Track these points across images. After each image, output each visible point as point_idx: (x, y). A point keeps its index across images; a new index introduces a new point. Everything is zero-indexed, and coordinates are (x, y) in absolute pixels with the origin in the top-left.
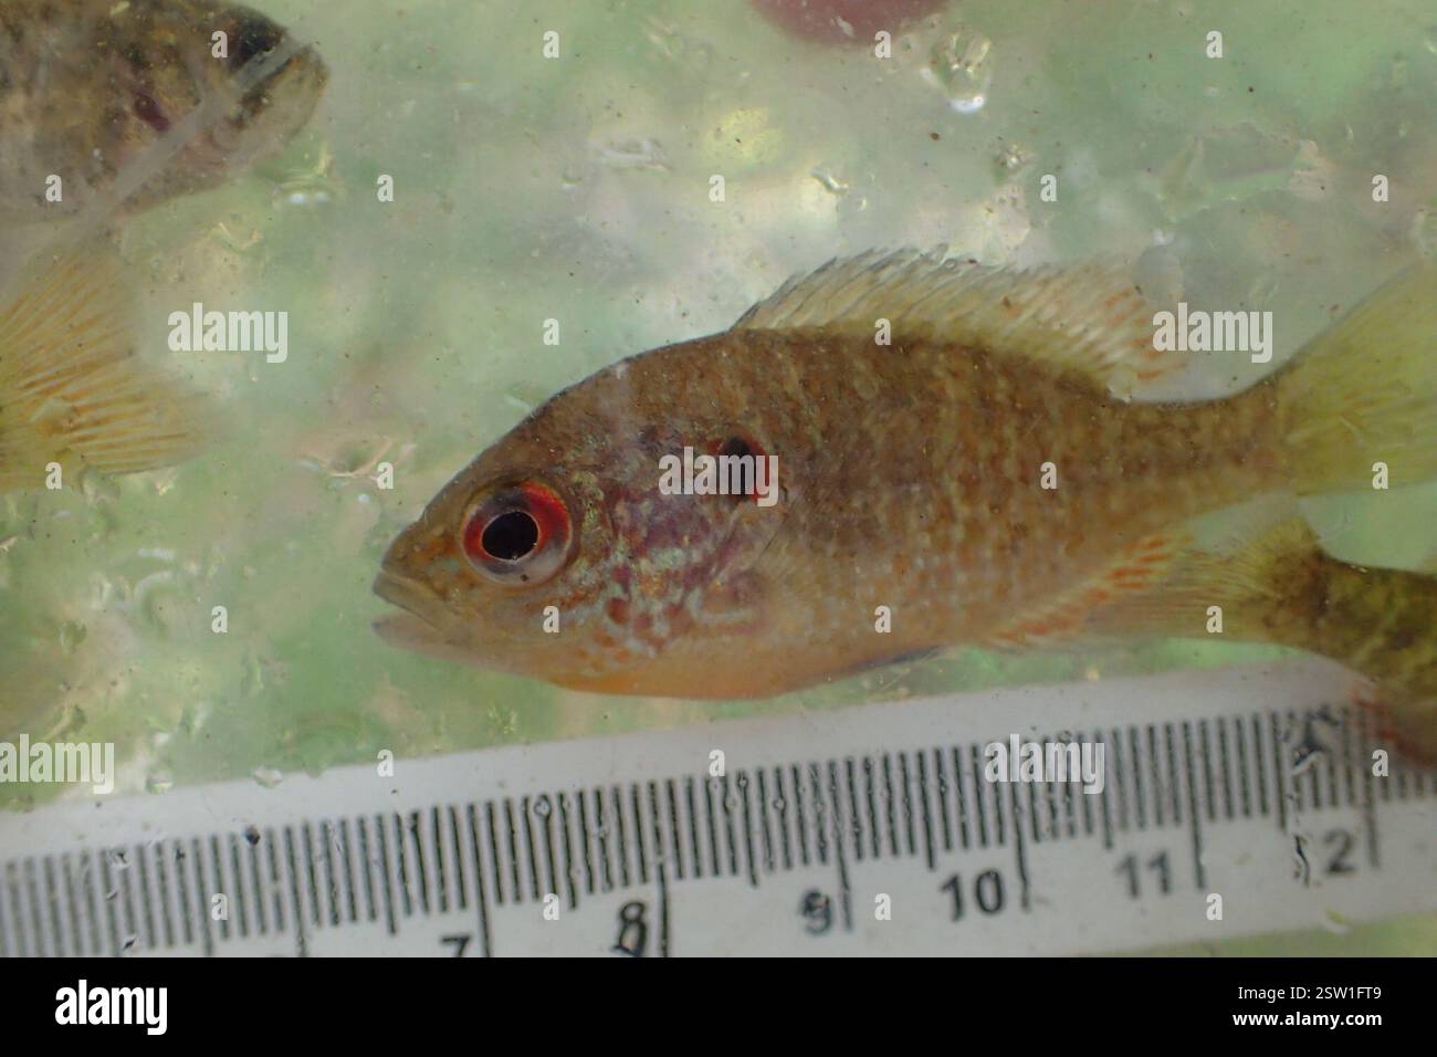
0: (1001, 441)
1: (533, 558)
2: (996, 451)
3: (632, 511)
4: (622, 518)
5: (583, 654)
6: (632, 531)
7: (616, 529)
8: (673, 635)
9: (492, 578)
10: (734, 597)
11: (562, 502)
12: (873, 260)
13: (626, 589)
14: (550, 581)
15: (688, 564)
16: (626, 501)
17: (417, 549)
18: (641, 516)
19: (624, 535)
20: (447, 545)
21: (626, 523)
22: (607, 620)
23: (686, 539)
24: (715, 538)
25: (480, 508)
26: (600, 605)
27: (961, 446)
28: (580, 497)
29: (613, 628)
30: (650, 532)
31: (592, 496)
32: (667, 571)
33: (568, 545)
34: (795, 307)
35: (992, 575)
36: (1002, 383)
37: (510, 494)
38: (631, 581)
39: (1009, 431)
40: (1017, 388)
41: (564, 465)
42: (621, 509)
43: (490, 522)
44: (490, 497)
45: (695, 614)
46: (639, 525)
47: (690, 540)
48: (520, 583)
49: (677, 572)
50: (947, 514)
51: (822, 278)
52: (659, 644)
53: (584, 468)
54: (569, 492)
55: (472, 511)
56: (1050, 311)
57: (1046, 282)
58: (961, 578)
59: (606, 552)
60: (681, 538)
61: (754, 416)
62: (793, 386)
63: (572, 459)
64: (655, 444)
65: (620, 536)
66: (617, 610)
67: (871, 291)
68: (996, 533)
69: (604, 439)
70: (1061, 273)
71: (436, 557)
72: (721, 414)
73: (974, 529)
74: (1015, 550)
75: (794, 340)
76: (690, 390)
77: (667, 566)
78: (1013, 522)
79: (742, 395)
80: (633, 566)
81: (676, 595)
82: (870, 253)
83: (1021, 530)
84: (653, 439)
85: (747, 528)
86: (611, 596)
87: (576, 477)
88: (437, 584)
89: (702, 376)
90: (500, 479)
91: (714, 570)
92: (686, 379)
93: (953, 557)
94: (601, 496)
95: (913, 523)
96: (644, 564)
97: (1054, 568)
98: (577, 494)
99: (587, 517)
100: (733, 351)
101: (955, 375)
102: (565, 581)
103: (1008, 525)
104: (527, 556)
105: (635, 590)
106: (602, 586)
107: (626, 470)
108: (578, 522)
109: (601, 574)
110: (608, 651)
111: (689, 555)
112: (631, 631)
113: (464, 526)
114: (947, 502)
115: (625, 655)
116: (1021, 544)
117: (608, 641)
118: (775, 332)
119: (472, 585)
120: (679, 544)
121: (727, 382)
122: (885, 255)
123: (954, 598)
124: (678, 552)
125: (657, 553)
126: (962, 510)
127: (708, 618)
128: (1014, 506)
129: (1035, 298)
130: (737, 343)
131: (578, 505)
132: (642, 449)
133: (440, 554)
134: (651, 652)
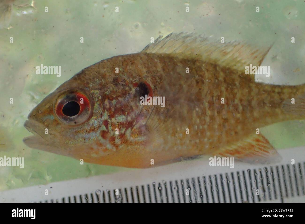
0: (221, 92)
1: (78, 116)
2: (219, 94)
3: (110, 103)
4: (106, 105)
5: (92, 149)
6: (109, 110)
7: (104, 108)
8: (121, 144)
9: (65, 122)
10: (140, 133)
11: (88, 98)
12: (183, 35)
13: (107, 128)
14: (83, 124)
15: (127, 121)
16: (108, 100)
17: (40, 112)
18: (113, 105)
19: (107, 111)
20: (50, 111)
21: (108, 107)
22: (100, 138)
23: (126, 113)
24: (135, 113)
25: (62, 100)
26: (99, 132)
27: (209, 92)
28: (93, 98)
29: (102, 140)
30: (115, 110)
31: (98, 97)
32: (120, 122)
33: (89, 112)
34: (160, 47)
35: (217, 133)
36: (222, 74)
37: (71, 96)
38: (109, 125)
39: (223, 89)
40: (226, 76)
41: (89, 87)
42: (106, 102)
43: (65, 104)
44: (65, 97)
45: (128, 137)
46: (112, 107)
47: (128, 113)
48: (74, 124)
49: (123, 123)
50: (204, 113)
51: (168, 39)
52: (117, 146)
53: (95, 89)
54: (90, 96)
55: (59, 101)
56: (237, 55)
57: (235, 46)
58: (208, 134)
59: (101, 116)
60: (125, 113)
61: (148, 77)
62: (159, 69)
63: (91, 86)
64: (117, 83)
65: (106, 110)
66: (104, 134)
67: (183, 44)
68: (218, 120)
69: (101, 80)
70: (239, 44)
71: (46, 115)
72: (138, 76)
73: (212, 118)
74: (224, 126)
75: (159, 56)
76: (128, 67)
77: (120, 121)
78: (224, 117)
79: (145, 70)
80: (109, 121)
81: (123, 131)
82: (182, 33)
83: (226, 120)
84: (117, 81)
85: (145, 111)
86: (102, 130)
87: (92, 91)
88: (46, 124)
89: (132, 64)
90: (68, 91)
91: (134, 123)
92: (127, 65)
93: (206, 127)
94: (100, 98)
95: (195, 115)
96: (113, 120)
97: (236, 133)
98: (93, 97)
99: (96, 104)
100: (141, 58)
101: (208, 70)
102: (88, 124)
103: (222, 118)
104: (76, 116)
105: (110, 128)
106: (100, 126)
107: (109, 90)
108: (93, 105)
109: (99, 122)
110: (100, 148)
111: (127, 118)
112: (108, 142)
113: (57, 106)
114: (205, 109)
115: (106, 150)
116: (226, 124)
117: (101, 145)
118: (154, 54)
119: (58, 124)
120: (124, 115)
121: (140, 66)
122: (187, 34)
123: (206, 140)
124: (124, 117)
125: (117, 116)
126: (209, 113)
127: (132, 139)
128: (224, 112)
129: (232, 50)
130: (142, 56)
131: (93, 100)
132: (113, 84)
133: (47, 114)
134: (114, 149)
